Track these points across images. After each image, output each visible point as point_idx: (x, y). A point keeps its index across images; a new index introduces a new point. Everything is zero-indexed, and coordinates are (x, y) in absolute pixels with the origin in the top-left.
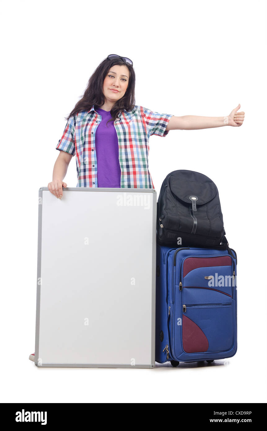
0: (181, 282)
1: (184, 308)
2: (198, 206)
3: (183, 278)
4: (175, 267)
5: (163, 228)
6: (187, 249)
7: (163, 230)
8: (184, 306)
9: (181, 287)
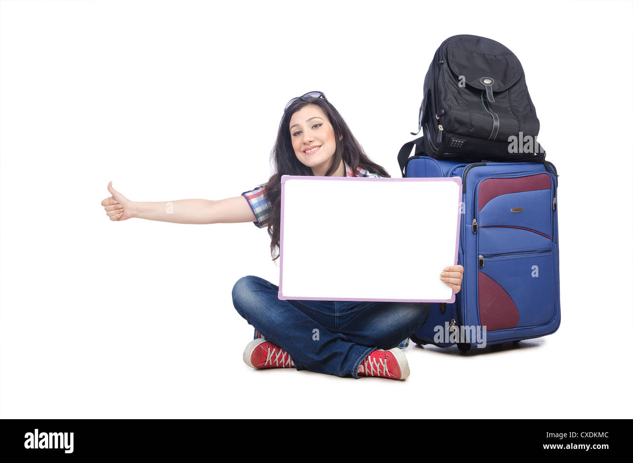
0: (475, 220)
1: (481, 261)
2: (496, 94)
3: (479, 212)
4: (464, 194)
5: (443, 131)
6: (481, 165)
7: (443, 134)
8: (481, 256)
9: (475, 227)
